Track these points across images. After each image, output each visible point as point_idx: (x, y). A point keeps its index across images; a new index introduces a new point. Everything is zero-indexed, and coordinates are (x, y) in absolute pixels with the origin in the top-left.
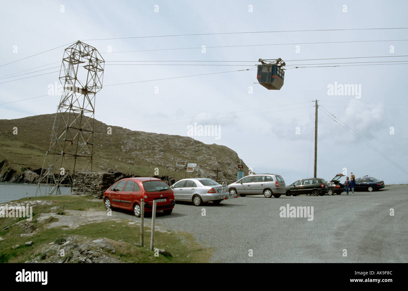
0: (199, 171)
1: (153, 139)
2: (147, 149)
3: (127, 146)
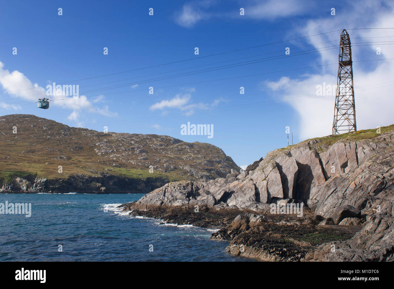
1: (128, 140)
2: (126, 150)
3: (102, 149)
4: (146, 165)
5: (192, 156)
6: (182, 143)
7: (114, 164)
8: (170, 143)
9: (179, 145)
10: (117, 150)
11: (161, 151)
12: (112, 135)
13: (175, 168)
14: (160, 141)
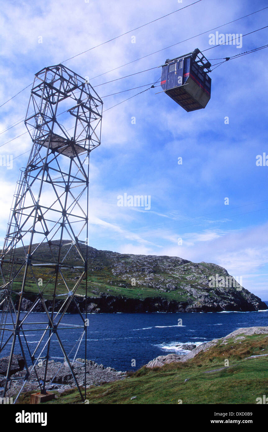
0: (190, 291)
1: (142, 261)
2: (137, 271)
3: (118, 269)
4: (150, 285)
5: (195, 276)
6: (189, 264)
7: (121, 284)
8: (178, 264)
9: (186, 266)
10: (129, 270)
11: (169, 271)
12: (130, 257)
13: (176, 288)
14: (169, 262)
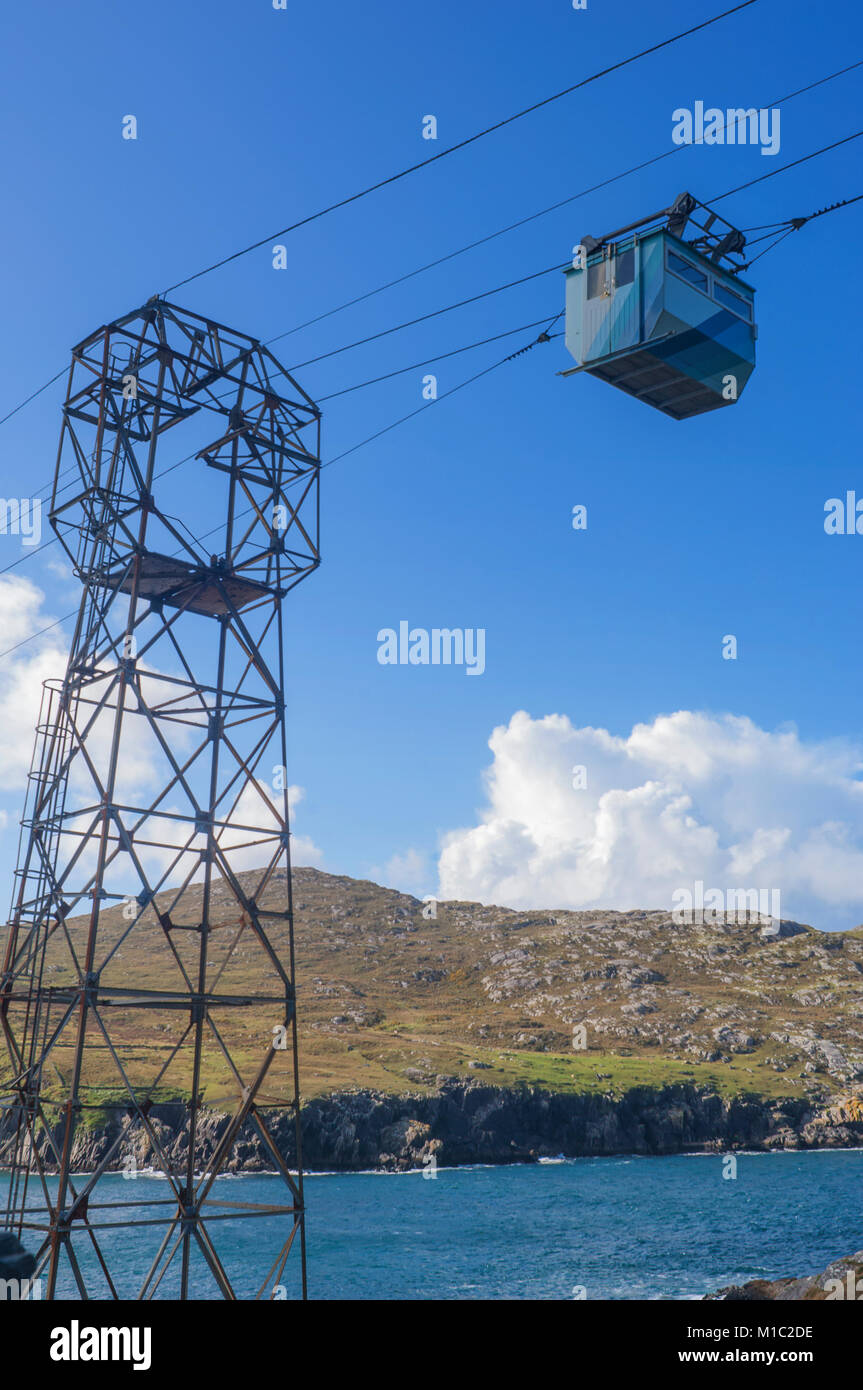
0: (816, 1050)
1: (605, 936)
2: (586, 977)
3: (506, 976)
4: (644, 1034)
5: (834, 987)
6: (803, 937)
7: (522, 1038)
8: (757, 938)
9: (791, 946)
10: (555, 978)
11: (720, 971)
12: (554, 922)
13: (755, 1043)
14: (719, 935)
